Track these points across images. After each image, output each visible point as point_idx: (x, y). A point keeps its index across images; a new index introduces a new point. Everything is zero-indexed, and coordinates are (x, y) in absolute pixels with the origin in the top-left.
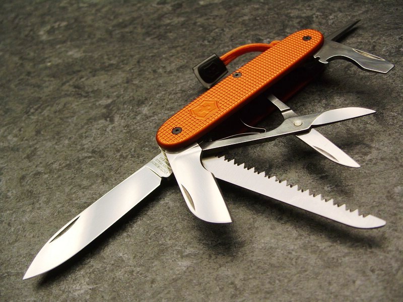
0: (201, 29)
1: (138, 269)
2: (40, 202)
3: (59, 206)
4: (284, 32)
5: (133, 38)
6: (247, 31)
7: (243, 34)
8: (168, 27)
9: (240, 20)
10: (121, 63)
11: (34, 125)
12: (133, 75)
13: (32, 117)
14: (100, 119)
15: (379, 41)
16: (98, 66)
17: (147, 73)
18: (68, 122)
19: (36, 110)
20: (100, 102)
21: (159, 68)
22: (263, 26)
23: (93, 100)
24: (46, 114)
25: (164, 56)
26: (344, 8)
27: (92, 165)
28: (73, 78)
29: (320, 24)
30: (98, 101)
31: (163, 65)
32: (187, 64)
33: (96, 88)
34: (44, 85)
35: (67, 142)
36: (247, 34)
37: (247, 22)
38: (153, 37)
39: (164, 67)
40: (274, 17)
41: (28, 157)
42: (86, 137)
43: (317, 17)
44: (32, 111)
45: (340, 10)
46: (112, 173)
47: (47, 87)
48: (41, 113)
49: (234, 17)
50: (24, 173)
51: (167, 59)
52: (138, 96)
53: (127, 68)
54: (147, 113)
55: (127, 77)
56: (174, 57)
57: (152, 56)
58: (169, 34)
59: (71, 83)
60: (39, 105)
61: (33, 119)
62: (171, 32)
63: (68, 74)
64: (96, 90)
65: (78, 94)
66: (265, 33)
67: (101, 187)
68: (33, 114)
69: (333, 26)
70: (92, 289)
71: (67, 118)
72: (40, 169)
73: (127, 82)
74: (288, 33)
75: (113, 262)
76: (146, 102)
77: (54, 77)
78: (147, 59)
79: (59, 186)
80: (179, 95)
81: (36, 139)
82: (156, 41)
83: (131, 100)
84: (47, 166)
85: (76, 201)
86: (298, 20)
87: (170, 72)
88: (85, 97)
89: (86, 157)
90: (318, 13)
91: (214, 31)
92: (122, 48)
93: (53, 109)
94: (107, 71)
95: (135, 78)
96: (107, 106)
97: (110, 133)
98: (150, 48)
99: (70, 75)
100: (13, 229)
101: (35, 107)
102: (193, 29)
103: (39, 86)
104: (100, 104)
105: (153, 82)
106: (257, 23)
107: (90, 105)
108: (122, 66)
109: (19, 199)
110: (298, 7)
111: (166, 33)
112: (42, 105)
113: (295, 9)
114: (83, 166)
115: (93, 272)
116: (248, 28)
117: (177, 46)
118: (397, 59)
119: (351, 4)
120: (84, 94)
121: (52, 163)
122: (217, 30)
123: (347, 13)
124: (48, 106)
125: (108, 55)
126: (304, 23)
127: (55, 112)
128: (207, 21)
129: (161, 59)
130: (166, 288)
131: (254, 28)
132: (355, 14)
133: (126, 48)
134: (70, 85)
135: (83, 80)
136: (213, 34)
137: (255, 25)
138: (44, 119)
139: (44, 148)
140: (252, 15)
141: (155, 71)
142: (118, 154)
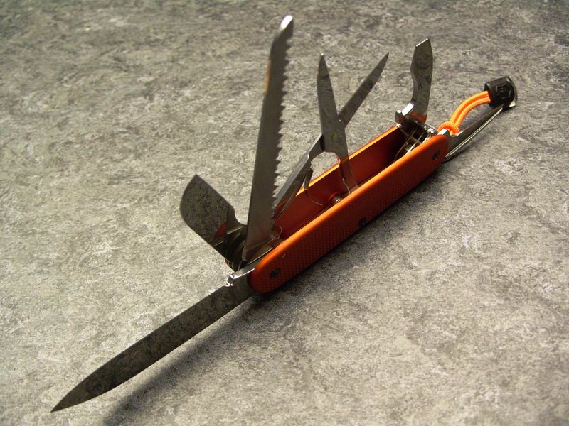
0: (260, 14)
1: (160, 237)
2: (69, 170)
3: (89, 175)
4: (348, 30)
5: (186, 13)
6: (309, 22)
7: (304, 26)
8: (225, 7)
9: (305, 10)
10: (168, 40)
11: (67, 93)
12: (179, 55)
13: (65, 85)
14: (139, 96)
15: (442, 53)
16: (142, 39)
17: (195, 54)
18: (104, 95)
19: (71, 78)
20: (141, 79)
21: (208, 51)
22: (327, 20)
23: (134, 75)
24: (81, 84)
25: (215, 38)
26: (418, 12)
27: (126, 140)
28: (114, 49)
29: (388, 26)
30: (139, 77)
31: (213, 48)
32: (239, 51)
33: (138, 63)
34: (80, 52)
35: (101, 115)
36: (309, 27)
37: (311, 13)
38: (207, 15)
39: (214, 51)
40: (341, 12)
41: (59, 125)
42: (123, 112)
43: (386, 18)
44: (65, 78)
45: (412, 14)
46: (146, 150)
47: (84, 55)
48: (75, 82)
49: (299, 5)
50: (54, 141)
51: (218, 42)
52: (183, 77)
53: (175, 46)
54: (189, 95)
55: (173, 56)
56: (226, 41)
57: (203, 37)
58: (225, 15)
59: (111, 54)
60: (73, 73)
61: (66, 88)
62: (227, 13)
63: (108, 43)
64: (138, 66)
65: (118, 67)
66: (328, 28)
67: (134, 161)
68: (66, 81)
69: (400, 30)
70: (115, 250)
71: (104, 90)
72: (71, 139)
73: (173, 61)
74: (350, 31)
75: (137, 229)
76: (190, 84)
77: (92, 44)
78: (197, 39)
79: (90, 157)
80: (225, 82)
81: (68, 108)
82: (210, 20)
83: (174, 81)
84: (79, 136)
85: (107, 173)
86: (367, 19)
87: (220, 57)
88: (125, 71)
89: (121, 132)
90: (388, 14)
91: (274, 18)
92: (171, 24)
93: (90, 79)
94: (153, 46)
95: (182, 58)
96: (148, 84)
97: (149, 111)
98: (203, 27)
99: (111, 45)
100: (39, 192)
101: (69, 75)
102: (252, 13)
103: (74, 53)
104: (140, 81)
105: (200, 65)
106: (321, 16)
107: (130, 80)
108: (169, 43)
109: (47, 165)
110: (369, 4)
111: (222, 12)
112: (76, 74)
113: (366, 5)
114: (117, 141)
115: (117, 236)
116: (311, 21)
117: (232, 30)
118: (453, 75)
119: (427, 9)
120: (124, 67)
121: (84, 134)
122: (277, 18)
123: (419, 19)
124: (84, 75)
125: (155, 29)
126: (371, 22)
127: (92, 83)
128: (269, 6)
129: (212, 42)
130: (183, 255)
131: (318, 21)
132: (426, 20)
133: (176, 24)
134: (109, 56)
135: (124, 52)
136: (271, 21)
137: (318, 17)
138: (79, 89)
139: (77, 118)
140: (319, 6)
141: (203, 54)
142: (154, 133)
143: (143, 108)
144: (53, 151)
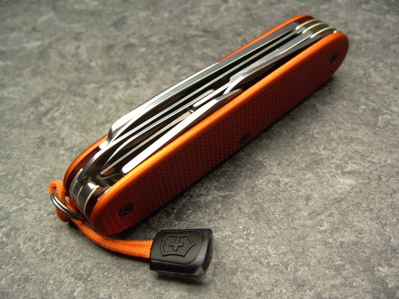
2: (137, 79)
27: (205, 45)
35: (166, 15)
41: (115, 25)
42: (193, 13)
50: (111, 42)
72: (133, 40)
84: (142, 38)
89: (195, 36)
97: (225, 14)
114: (194, 45)
121: (149, 36)
142: (240, 39)
143: (218, 10)
144: (112, 54)
